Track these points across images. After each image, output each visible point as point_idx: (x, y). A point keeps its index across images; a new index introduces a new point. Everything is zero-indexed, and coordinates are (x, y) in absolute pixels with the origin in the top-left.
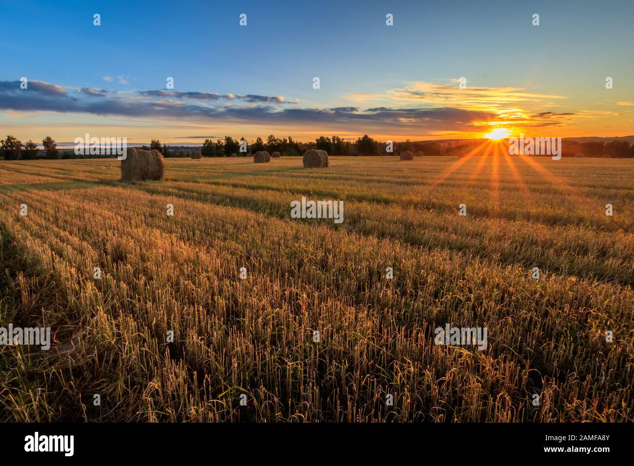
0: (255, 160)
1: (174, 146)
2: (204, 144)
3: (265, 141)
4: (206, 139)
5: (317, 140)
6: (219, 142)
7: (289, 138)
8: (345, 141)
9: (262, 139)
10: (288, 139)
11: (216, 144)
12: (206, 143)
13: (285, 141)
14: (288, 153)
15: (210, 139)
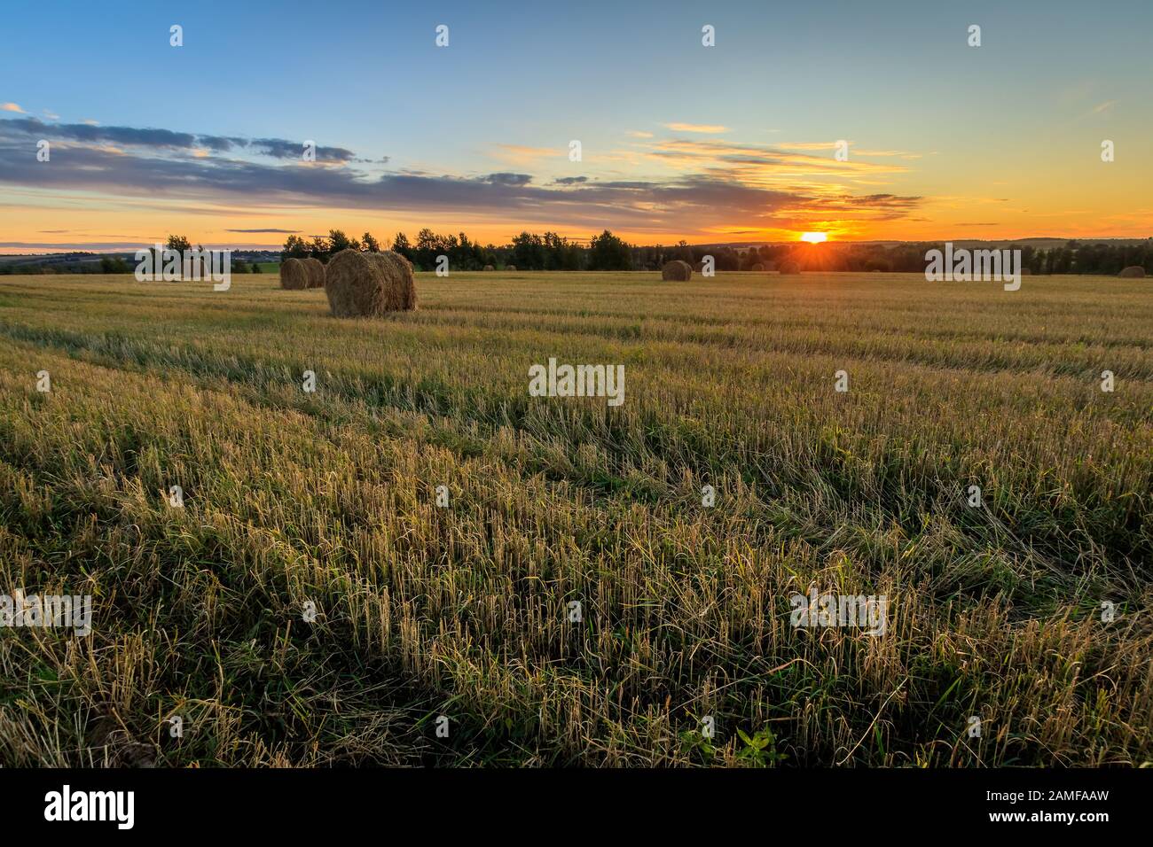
0: (283, 281)
1: (249, 250)
2: (285, 246)
3: (413, 243)
4: (289, 235)
5: (515, 241)
6: (318, 242)
7: (462, 235)
8: (569, 243)
9: (407, 238)
10: (458, 237)
11: (313, 246)
12: (289, 244)
13: (454, 241)
14: (460, 265)
15: (298, 236)
